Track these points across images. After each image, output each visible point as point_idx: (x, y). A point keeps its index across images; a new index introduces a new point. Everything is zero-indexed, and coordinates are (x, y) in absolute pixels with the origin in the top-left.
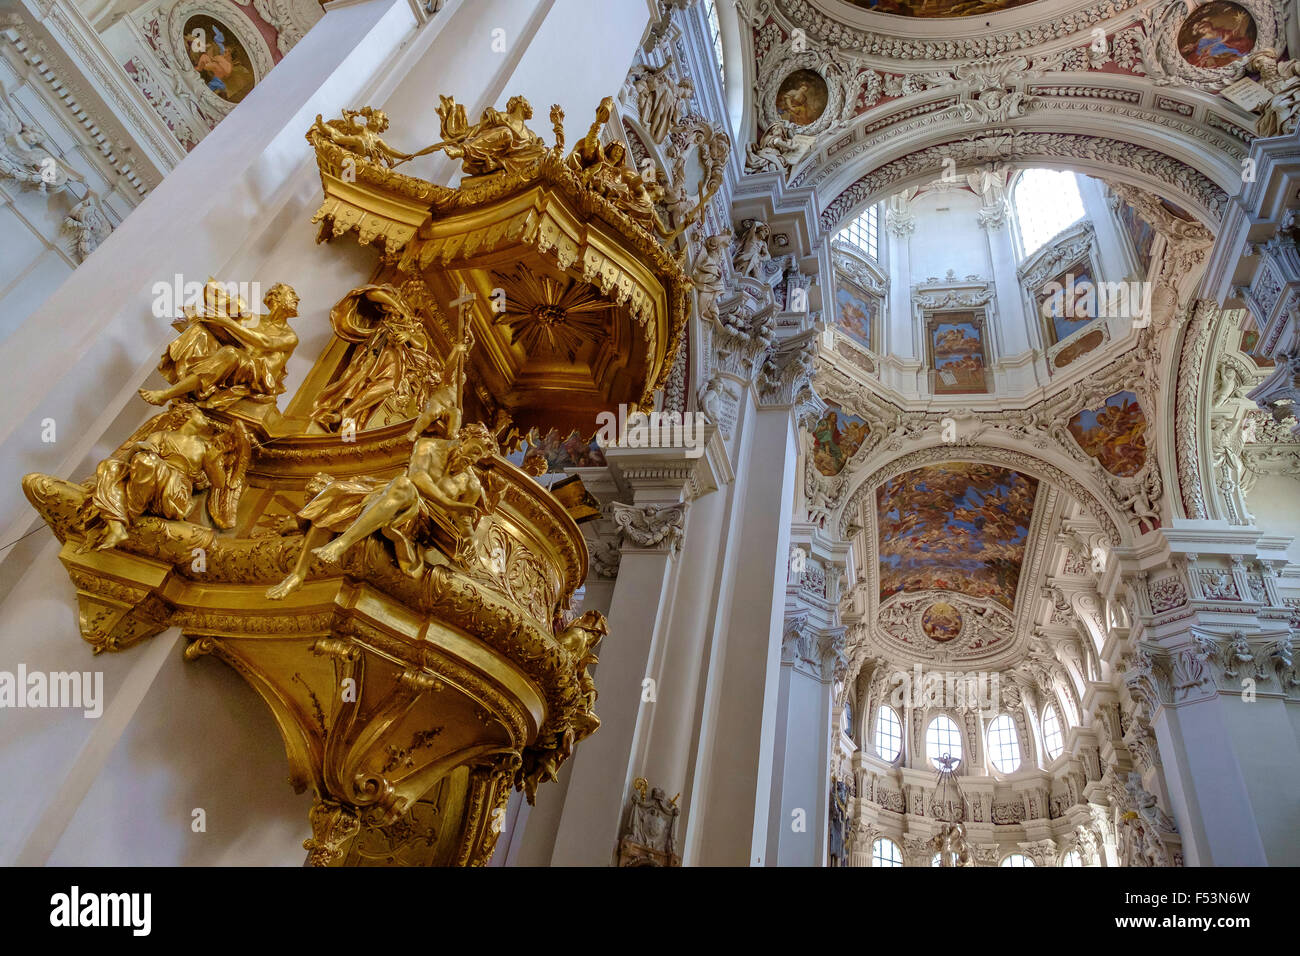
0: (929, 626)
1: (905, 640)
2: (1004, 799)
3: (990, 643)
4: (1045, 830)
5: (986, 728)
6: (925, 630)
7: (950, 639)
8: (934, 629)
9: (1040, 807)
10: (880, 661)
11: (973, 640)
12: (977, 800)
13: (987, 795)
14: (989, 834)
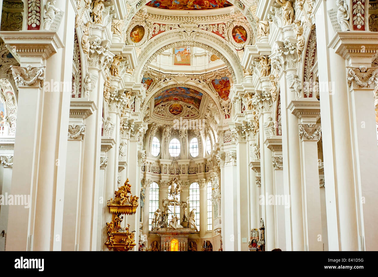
0: (171, 110)
1: (163, 115)
2: (192, 166)
3: (192, 115)
4: (203, 176)
5: (189, 143)
6: (170, 111)
7: (178, 114)
8: (173, 111)
9: (202, 169)
10: (154, 124)
11: (187, 114)
12: (184, 167)
13: (187, 165)
14: (187, 177)
